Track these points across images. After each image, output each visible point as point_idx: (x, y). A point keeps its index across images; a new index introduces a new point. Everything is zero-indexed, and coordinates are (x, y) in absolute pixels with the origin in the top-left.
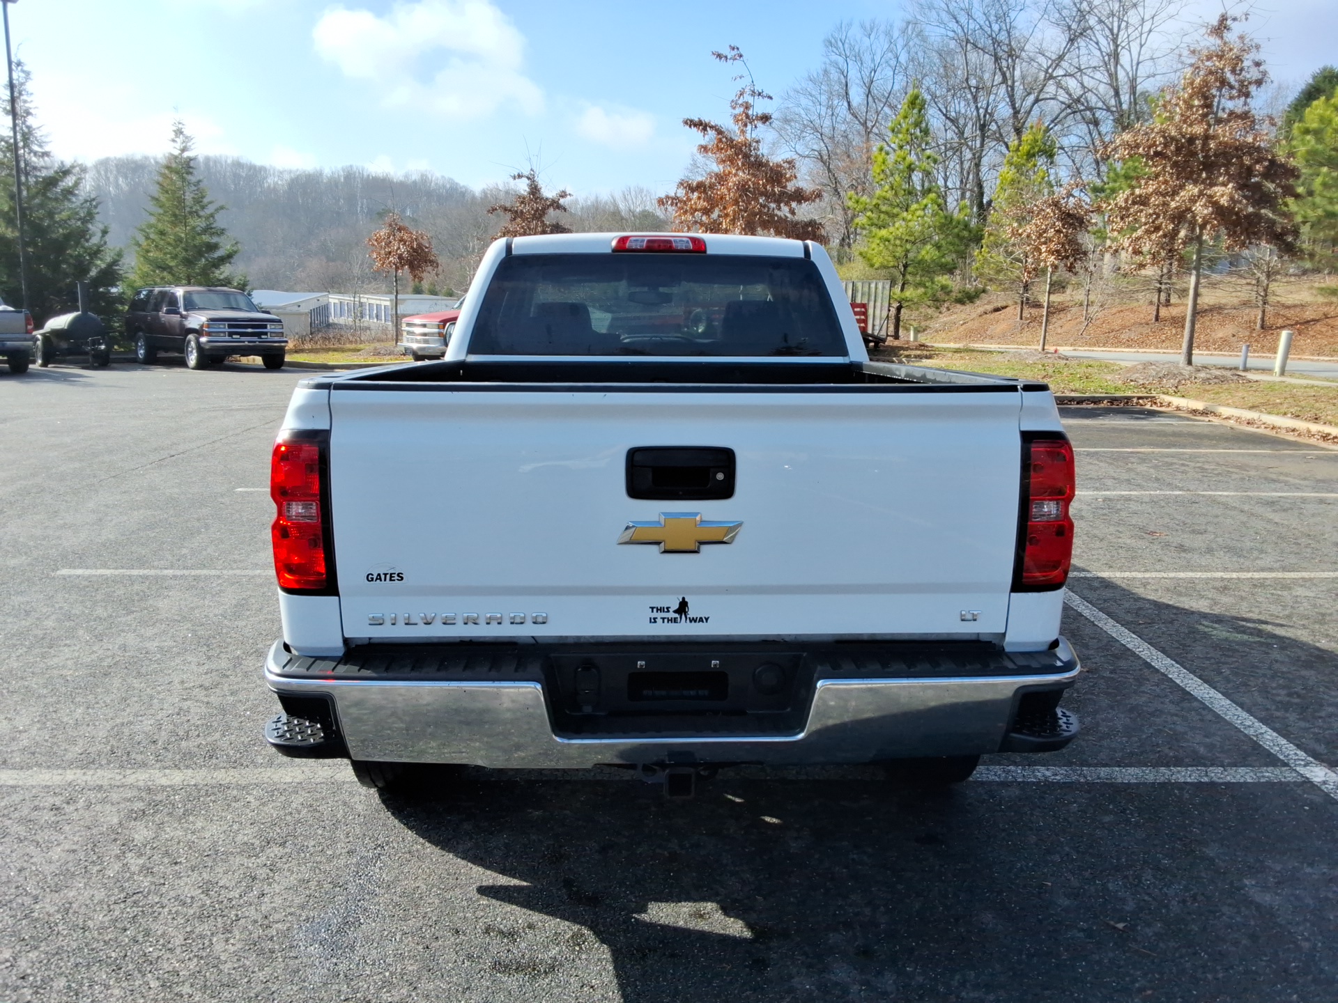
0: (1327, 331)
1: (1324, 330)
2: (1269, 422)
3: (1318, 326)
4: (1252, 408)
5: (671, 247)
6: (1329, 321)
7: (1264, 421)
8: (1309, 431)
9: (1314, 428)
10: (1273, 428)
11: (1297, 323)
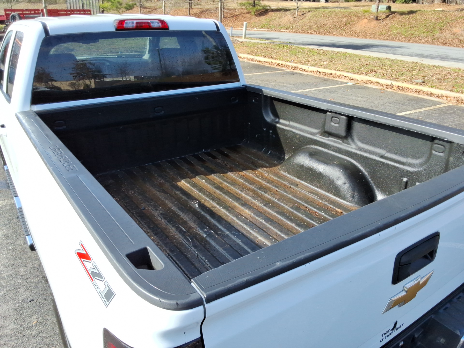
0: (243, 19)
1: (242, 18)
2: (258, 59)
3: (240, 17)
4: (249, 54)
5: (150, 26)
6: (243, 15)
7: (256, 59)
8: (272, 62)
9: (274, 61)
10: (260, 62)
11: (234, 16)
